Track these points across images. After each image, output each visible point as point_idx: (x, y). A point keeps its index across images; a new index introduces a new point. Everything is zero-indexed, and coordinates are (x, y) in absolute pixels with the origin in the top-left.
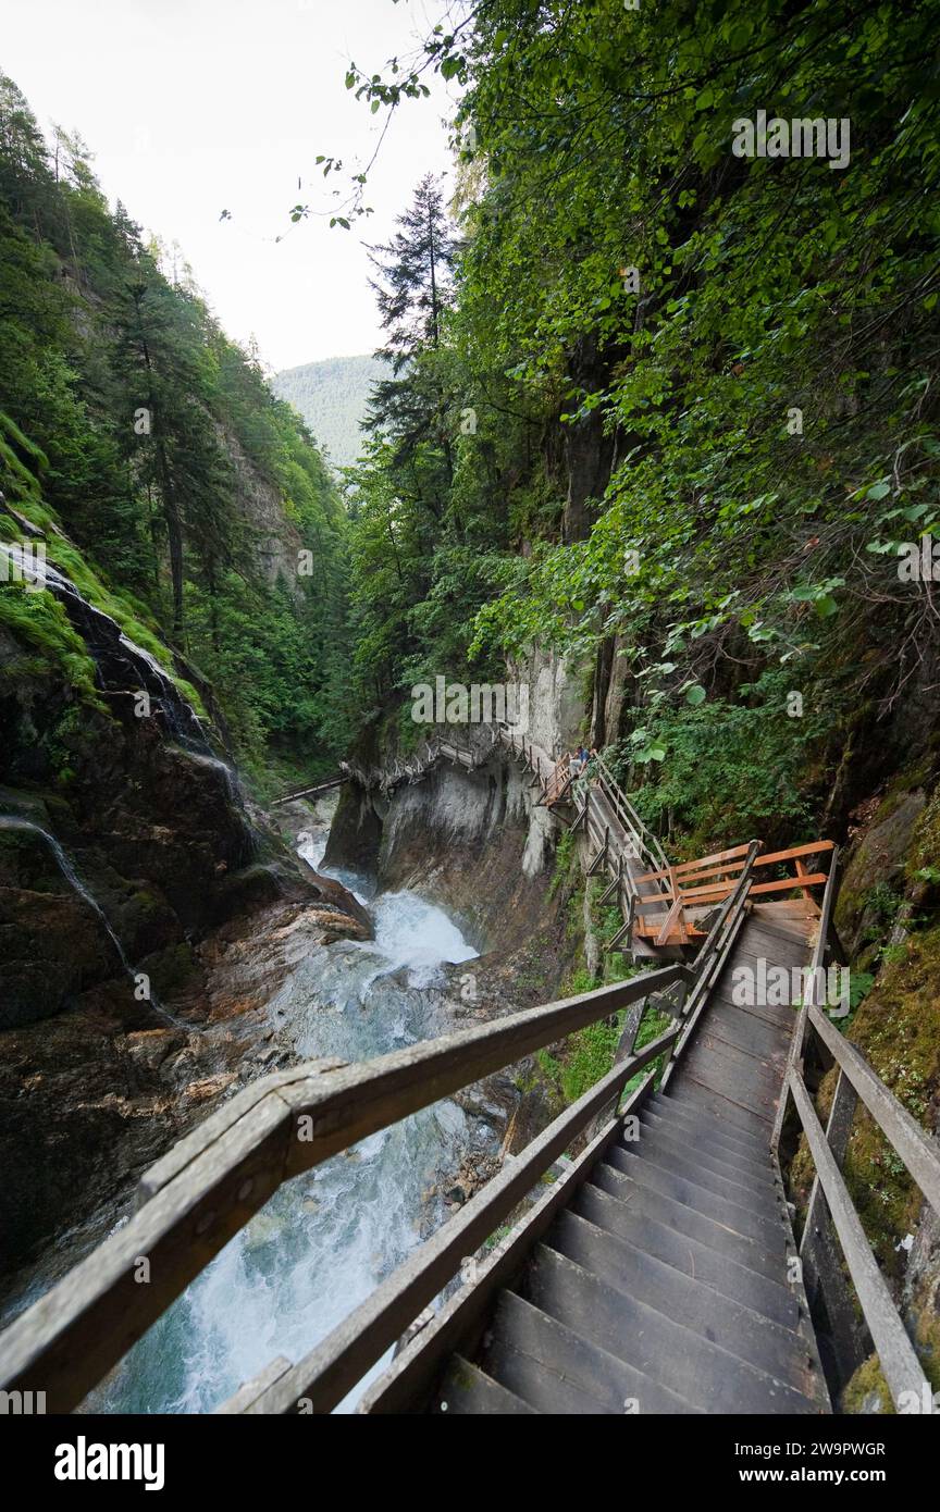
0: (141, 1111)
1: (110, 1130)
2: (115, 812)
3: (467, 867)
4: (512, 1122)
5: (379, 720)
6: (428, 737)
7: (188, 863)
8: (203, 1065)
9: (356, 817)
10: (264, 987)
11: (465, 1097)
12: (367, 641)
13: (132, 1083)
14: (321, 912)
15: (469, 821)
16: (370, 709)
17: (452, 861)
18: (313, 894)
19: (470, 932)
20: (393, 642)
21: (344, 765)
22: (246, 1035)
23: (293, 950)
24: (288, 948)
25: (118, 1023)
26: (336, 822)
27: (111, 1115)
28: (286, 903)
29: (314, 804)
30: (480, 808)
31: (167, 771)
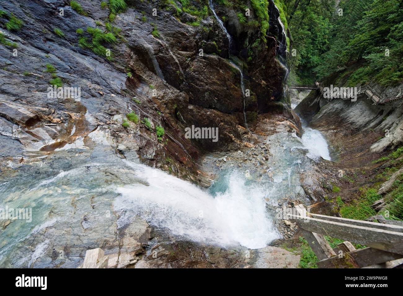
0: (236, 141)
1: (230, 140)
2: (256, 73)
3: (346, 135)
4: (317, 204)
5: (342, 72)
6: (362, 85)
7: (266, 94)
8: (249, 140)
9: (311, 102)
10: (268, 132)
11: (307, 189)
12: (360, 36)
13: (236, 135)
14: (291, 123)
15: (358, 121)
16: (342, 66)
17: (341, 131)
18: (291, 117)
19: (333, 154)
20: (373, 39)
21: (317, 83)
22: (260, 140)
23: (279, 128)
24: (278, 127)
25: (238, 122)
26: (303, 101)
27: (231, 138)
28: (283, 116)
29: (299, 92)
30: (367, 119)
31: (272, 66)
